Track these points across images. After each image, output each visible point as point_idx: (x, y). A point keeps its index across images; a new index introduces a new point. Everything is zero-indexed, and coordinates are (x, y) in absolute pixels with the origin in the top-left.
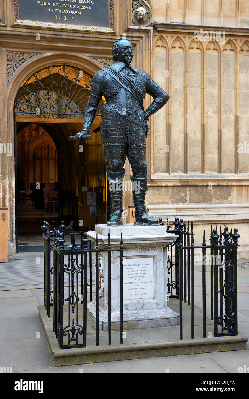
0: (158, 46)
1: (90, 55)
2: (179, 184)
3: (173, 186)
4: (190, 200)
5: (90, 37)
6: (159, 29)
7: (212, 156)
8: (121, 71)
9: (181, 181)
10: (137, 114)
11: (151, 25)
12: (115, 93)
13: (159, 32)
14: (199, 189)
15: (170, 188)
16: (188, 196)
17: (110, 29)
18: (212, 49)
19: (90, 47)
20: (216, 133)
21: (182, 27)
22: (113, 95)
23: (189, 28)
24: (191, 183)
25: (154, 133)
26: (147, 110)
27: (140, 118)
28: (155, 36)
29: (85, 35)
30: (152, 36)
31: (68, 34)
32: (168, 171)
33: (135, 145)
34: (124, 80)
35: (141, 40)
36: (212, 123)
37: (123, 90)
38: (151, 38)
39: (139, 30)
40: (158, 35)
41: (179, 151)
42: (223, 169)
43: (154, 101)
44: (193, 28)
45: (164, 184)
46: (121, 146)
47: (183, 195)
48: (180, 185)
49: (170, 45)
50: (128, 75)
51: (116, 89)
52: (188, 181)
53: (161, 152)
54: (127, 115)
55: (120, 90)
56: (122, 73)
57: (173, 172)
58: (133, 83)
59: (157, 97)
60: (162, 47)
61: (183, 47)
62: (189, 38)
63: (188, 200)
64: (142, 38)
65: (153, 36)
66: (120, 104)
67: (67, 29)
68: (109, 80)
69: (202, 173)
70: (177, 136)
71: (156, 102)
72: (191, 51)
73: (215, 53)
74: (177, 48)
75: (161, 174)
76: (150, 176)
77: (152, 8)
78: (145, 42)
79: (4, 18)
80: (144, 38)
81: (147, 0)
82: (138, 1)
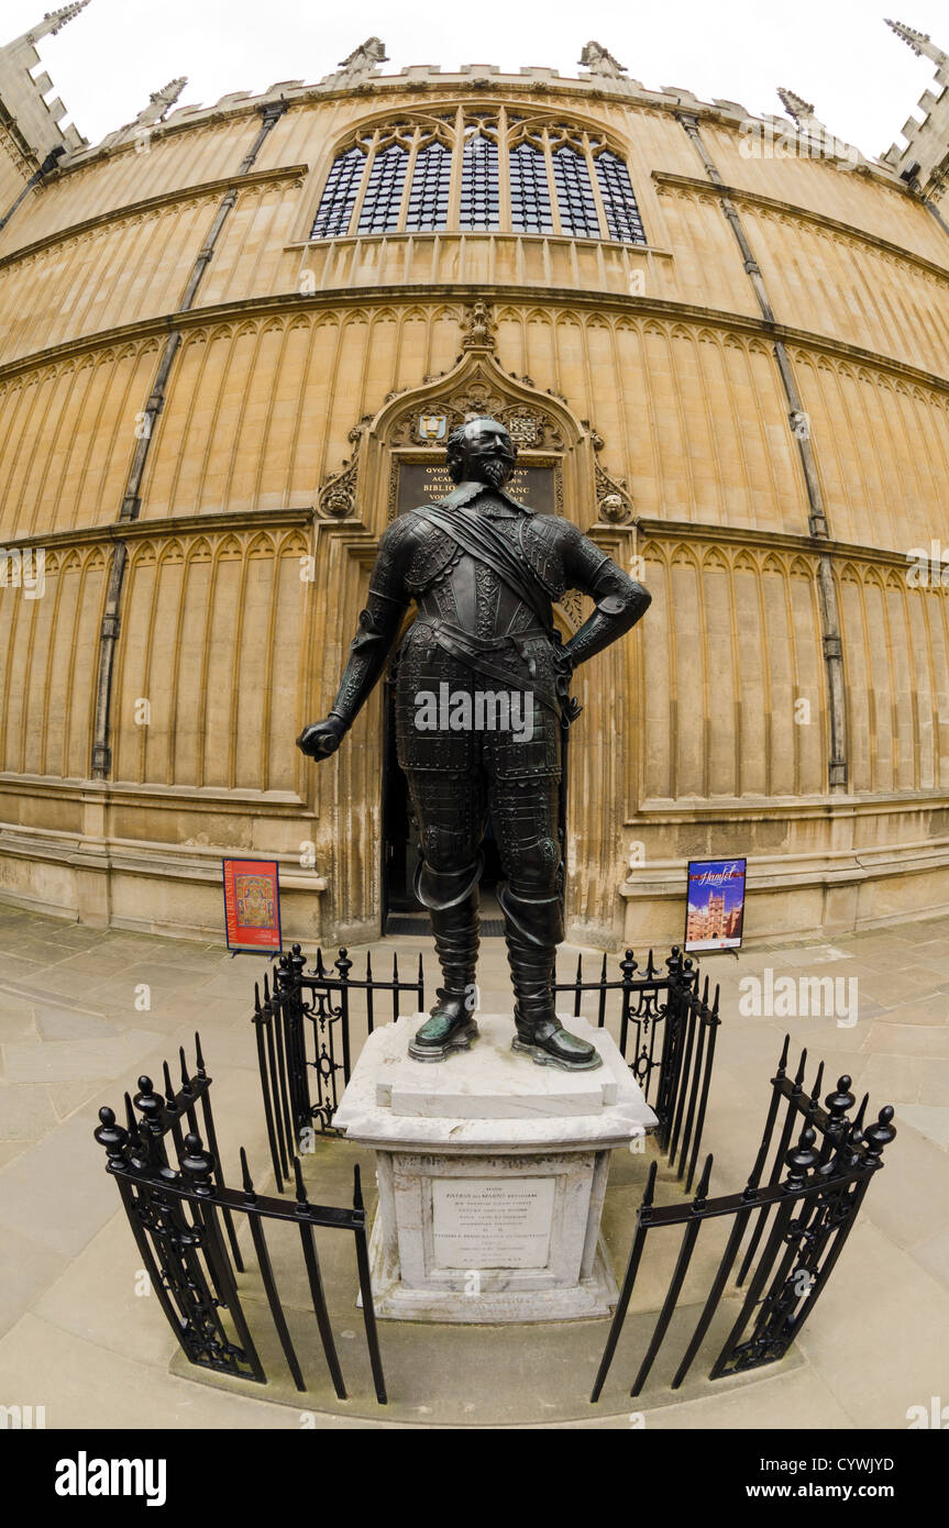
0: (649, 559)
2: (691, 820)
3: (681, 825)
4: (713, 849)
6: (646, 530)
7: (755, 763)
9: (696, 813)
10: (518, 649)
11: (632, 524)
12: (438, 576)
13: (647, 534)
14: (731, 828)
15: (677, 827)
16: (709, 842)
18: (744, 568)
20: (761, 718)
21: (687, 528)
22: (432, 585)
23: (701, 529)
24: (716, 818)
25: (644, 720)
26: (570, 643)
27: (533, 668)
28: (642, 541)
30: (635, 541)
32: (672, 793)
33: (511, 774)
34: (472, 531)
35: (615, 548)
36: (755, 700)
37: (467, 566)
38: (635, 546)
39: (612, 532)
40: (647, 541)
41: (694, 755)
42: (774, 788)
43: (598, 611)
44: (706, 530)
45: (664, 821)
46: (455, 778)
47: (699, 841)
48: (694, 820)
49: (669, 558)
50: (490, 517)
51: (442, 561)
52: (709, 813)
53: (659, 755)
54: (477, 655)
55: (456, 565)
56: (472, 513)
57: (680, 795)
58: (509, 541)
59: (605, 596)
60: (656, 560)
61: (694, 561)
63: (709, 851)
64: (617, 544)
65: (637, 541)
66: (452, 614)
68: (421, 537)
69: (736, 796)
70: (691, 727)
71: (604, 614)
72: (707, 568)
73: (750, 574)
74: (683, 563)
75: (659, 800)
76: (636, 804)
77: (632, 498)
78: (624, 552)
79: (369, 525)
80: (621, 545)
81: (624, 485)
82: (606, 487)
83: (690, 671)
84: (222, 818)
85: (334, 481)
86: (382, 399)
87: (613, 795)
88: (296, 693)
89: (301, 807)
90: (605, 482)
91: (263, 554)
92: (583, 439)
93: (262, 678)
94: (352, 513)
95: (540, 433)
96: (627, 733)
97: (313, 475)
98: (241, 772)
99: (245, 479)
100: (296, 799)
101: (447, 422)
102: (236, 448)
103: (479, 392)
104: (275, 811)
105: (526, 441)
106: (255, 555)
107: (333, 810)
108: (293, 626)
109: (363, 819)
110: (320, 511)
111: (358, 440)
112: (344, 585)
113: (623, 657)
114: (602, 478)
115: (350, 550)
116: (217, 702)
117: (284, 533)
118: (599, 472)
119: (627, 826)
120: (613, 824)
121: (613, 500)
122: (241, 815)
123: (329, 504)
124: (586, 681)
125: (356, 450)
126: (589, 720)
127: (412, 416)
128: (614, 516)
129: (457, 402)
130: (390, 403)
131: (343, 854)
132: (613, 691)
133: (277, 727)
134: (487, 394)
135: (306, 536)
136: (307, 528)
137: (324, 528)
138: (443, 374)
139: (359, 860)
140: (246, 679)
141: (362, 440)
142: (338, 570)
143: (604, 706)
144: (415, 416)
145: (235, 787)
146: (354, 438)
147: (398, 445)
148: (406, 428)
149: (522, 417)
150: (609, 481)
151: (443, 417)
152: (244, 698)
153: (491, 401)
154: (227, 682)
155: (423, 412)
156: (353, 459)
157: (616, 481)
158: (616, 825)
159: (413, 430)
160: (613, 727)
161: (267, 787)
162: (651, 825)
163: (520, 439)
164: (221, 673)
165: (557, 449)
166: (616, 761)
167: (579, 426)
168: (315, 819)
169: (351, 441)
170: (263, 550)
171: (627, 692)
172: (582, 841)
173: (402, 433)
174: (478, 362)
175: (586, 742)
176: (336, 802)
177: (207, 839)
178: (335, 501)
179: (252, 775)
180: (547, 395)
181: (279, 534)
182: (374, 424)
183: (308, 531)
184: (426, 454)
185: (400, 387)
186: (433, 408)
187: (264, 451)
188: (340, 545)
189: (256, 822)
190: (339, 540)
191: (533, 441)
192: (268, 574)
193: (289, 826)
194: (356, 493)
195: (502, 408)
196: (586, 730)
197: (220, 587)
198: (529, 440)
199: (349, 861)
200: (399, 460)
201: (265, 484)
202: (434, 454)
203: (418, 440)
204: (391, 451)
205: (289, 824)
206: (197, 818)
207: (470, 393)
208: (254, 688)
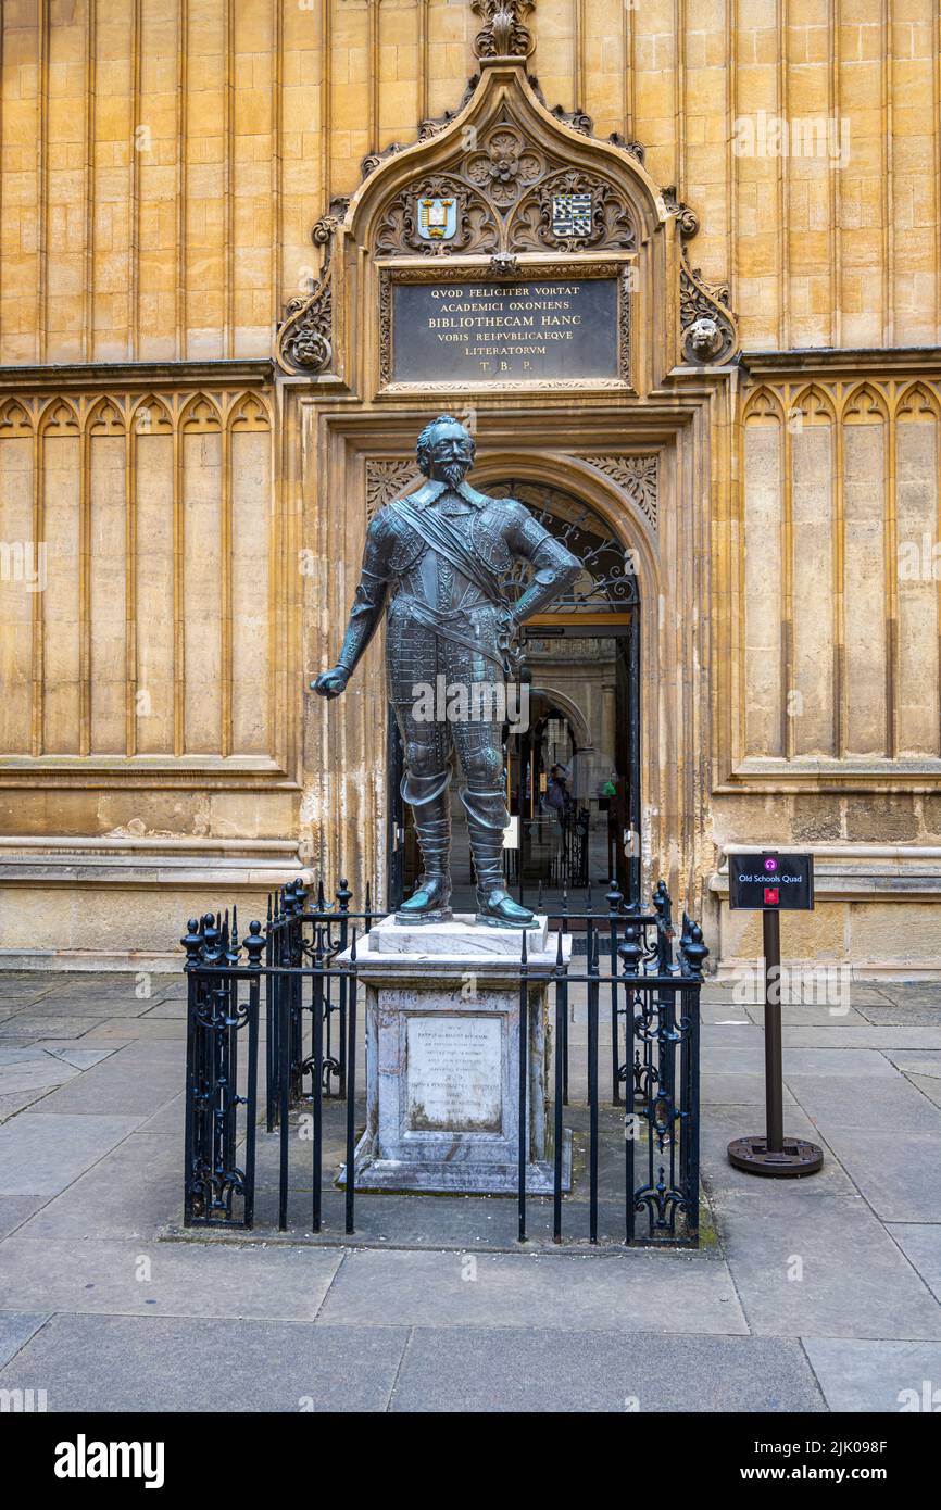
0: (758, 414)
1: (572, 452)
2: (815, 788)
3: (800, 794)
4: (850, 832)
5: (567, 408)
6: (753, 370)
7: (920, 709)
8: (432, 505)
9: (820, 778)
10: (467, 618)
11: (732, 361)
12: (411, 564)
13: (754, 376)
14: (878, 802)
15: (793, 798)
16: (844, 822)
17: (622, 382)
18: (914, 411)
19: (571, 432)
21: (819, 360)
22: (407, 571)
23: (842, 359)
24: (853, 786)
25: (741, 649)
27: (478, 632)
28: (746, 388)
29: (553, 403)
30: (734, 389)
31: (509, 405)
32: (783, 751)
34: (434, 529)
35: (705, 403)
36: (921, 616)
38: (733, 396)
39: (700, 379)
40: (753, 386)
41: (817, 696)
43: (534, 581)
45: (771, 788)
47: (828, 820)
48: (817, 789)
49: (788, 410)
50: (449, 516)
51: (414, 553)
52: (842, 778)
53: (765, 698)
54: (438, 624)
55: (423, 557)
56: (436, 510)
57: (798, 753)
58: (463, 535)
59: (541, 569)
60: (767, 415)
61: (829, 410)
62: (845, 385)
63: (844, 831)
64: (708, 396)
65: (738, 388)
66: (421, 594)
67: (505, 394)
68: (399, 532)
69: (886, 755)
70: (813, 652)
71: (539, 583)
72: (852, 419)
74: (812, 414)
75: (765, 759)
76: (729, 765)
77: (736, 317)
78: (717, 408)
79: (355, 383)
80: (713, 397)
81: (725, 298)
82: (696, 304)
83: (813, 576)
84: (166, 795)
85: (297, 314)
86: (356, 166)
87: (697, 753)
88: (266, 623)
89: (279, 775)
90: (695, 297)
91: (203, 426)
92: (663, 224)
93: (214, 604)
94: (329, 366)
95: (599, 219)
96: (715, 667)
97: (265, 299)
98: (192, 731)
99: (158, 302)
100: (273, 765)
101: (459, 207)
102: (136, 248)
103: (503, 148)
104: (241, 783)
105: (576, 235)
106: (192, 428)
107: (321, 778)
108: (255, 533)
109: (362, 789)
110: (281, 362)
111: (328, 244)
112: (325, 473)
113: (710, 562)
114: (691, 290)
115: (330, 422)
116: (152, 639)
117: (231, 395)
118: (689, 278)
119: (716, 795)
120: (697, 793)
121: (703, 328)
122: (193, 790)
123: (295, 351)
124: (661, 597)
125: (327, 261)
126: (666, 651)
127: (405, 199)
128: (704, 353)
129: (474, 169)
130: (371, 178)
131: (336, 835)
132: (696, 610)
133: (241, 669)
134: (517, 151)
135: (267, 401)
136: (265, 389)
137: (291, 390)
138: (448, 116)
139: (357, 845)
140: (193, 605)
141: (333, 242)
142: (315, 453)
143: (684, 629)
144: (410, 199)
145: (184, 753)
146: (321, 240)
147: (386, 252)
148: (397, 221)
149: (572, 192)
150: (700, 294)
151: (451, 200)
152: (194, 631)
153: (525, 164)
154: (166, 610)
155: (423, 191)
156: (323, 277)
157: (712, 292)
158: (702, 792)
159: (408, 226)
160: (696, 660)
161: (230, 752)
162: (751, 794)
163: (569, 232)
164: (155, 597)
165: (625, 246)
166: (700, 706)
167: (659, 201)
168: (299, 790)
169: (318, 245)
170: (203, 421)
171: (714, 611)
172: (659, 816)
173: (393, 230)
174: (502, 90)
175: (663, 680)
176: (326, 767)
177: (144, 827)
178: (304, 349)
179: (208, 735)
180: (612, 148)
181: (225, 397)
182: (349, 217)
183: (268, 393)
184: (429, 268)
185: (384, 144)
186: (436, 182)
187: (182, 256)
188: (316, 416)
189: (215, 798)
190: (313, 407)
191: (588, 235)
192: (214, 457)
193: (261, 803)
194: (332, 333)
195: (540, 178)
196: (662, 664)
197: (144, 475)
198: (582, 233)
199: (344, 845)
200: (391, 279)
201: (193, 314)
202: (443, 268)
203: (417, 242)
204: (378, 264)
205: (263, 797)
206: (127, 798)
207: (493, 152)
208: (206, 618)
